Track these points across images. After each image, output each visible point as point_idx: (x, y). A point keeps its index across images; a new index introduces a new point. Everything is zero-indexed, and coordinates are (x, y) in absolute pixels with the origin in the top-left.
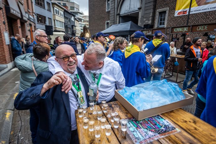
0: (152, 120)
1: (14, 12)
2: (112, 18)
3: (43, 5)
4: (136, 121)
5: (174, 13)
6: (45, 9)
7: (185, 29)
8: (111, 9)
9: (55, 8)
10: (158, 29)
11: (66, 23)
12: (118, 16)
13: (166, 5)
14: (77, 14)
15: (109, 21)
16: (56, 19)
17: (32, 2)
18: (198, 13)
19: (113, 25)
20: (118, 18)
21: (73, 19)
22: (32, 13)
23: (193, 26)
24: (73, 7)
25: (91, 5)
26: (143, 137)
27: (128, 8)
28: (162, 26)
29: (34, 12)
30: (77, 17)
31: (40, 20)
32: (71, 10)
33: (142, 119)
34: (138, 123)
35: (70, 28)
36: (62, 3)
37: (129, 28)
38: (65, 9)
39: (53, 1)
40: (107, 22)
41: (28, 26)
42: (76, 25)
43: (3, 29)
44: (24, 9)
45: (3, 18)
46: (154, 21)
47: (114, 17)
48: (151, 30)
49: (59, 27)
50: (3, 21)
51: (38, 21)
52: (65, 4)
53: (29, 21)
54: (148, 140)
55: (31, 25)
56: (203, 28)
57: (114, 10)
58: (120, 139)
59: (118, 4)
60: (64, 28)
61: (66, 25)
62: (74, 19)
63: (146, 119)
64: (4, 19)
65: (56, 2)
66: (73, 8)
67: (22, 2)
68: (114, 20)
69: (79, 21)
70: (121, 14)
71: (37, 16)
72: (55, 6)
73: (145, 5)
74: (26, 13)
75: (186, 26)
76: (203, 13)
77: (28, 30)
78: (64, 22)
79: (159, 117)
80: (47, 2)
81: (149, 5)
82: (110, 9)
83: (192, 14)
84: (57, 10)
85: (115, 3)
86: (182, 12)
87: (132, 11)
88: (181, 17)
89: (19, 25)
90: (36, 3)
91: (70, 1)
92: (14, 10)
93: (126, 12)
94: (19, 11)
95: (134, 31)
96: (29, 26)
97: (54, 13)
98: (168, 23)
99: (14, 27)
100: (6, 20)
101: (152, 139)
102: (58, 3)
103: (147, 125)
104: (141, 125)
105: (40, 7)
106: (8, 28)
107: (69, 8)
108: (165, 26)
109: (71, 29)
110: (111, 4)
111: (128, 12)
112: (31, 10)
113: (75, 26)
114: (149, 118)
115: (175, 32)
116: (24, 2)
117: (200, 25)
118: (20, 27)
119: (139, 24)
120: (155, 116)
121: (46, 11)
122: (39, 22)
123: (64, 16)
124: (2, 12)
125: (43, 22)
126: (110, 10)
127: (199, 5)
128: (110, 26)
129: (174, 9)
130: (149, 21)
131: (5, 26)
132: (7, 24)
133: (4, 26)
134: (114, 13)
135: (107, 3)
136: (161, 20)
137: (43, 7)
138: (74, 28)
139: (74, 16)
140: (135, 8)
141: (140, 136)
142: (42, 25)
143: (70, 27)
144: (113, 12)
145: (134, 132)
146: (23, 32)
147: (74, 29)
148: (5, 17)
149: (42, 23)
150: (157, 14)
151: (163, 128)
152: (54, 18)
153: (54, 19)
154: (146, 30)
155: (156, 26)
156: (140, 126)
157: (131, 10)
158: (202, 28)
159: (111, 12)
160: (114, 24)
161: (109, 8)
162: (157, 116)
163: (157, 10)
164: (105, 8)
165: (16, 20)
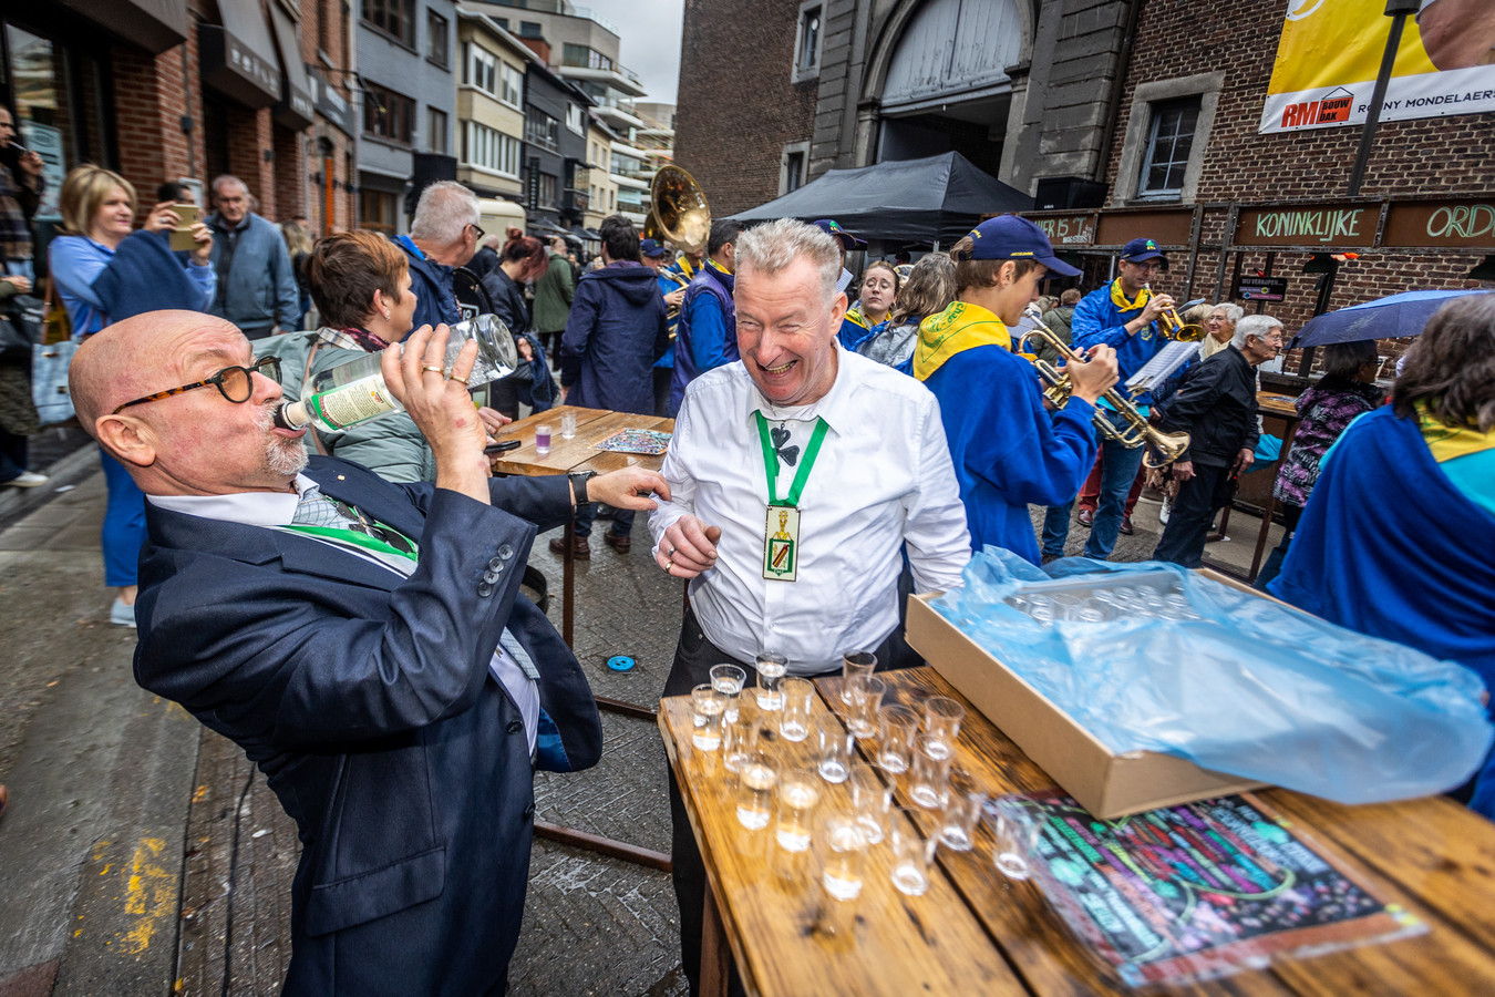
0: (1196, 822)
1: (247, 62)
2: (823, 125)
3: (405, 31)
4: (1086, 820)
5: (1257, 114)
6: (416, 55)
7: (1339, 223)
8: (822, 69)
9: (476, 52)
10: (1138, 211)
11: (533, 142)
12: (867, 116)
13: (1207, 56)
14: (603, 93)
15: (804, 146)
16: (477, 117)
17: (345, 10)
18: (1436, 120)
19: (831, 172)
20: (865, 130)
21: (573, 121)
22: (340, 75)
23: (1396, 205)
24: (580, 47)
25: (697, 38)
26: (1161, 938)
27: (941, 64)
28: (1165, 194)
29: (353, 68)
30: (602, 110)
31: (381, 120)
32: (568, 63)
33: (1126, 813)
34: (1106, 836)
35: (555, 177)
36: (516, 17)
37: (942, 194)
38: (534, 55)
39: (465, 9)
40: (790, 149)
41: (314, 155)
42: (590, 161)
43: (177, 160)
44: (302, 50)
45: (182, 94)
46: (1109, 158)
47: (842, 119)
48: (1091, 215)
49: (487, 169)
50: (182, 112)
51: (368, 126)
52: (537, 26)
53: (320, 123)
54: (1196, 959)
55: (327, 146)
56: (1472, 223)
57: (847, 76)
58: (997, 928)
59: (875, 36)
60: (516, 177)
61: (529, 154)
62: (582, 124)
63: (1153, 813)
64: (187, 101)
65: (484, 12)
66: (577, 53)
67: (295, 5)
68: (839, 141)
69: (609, 138)
70: (885, 102)
71: (367, 96)
72: (479, 38)
73: (1056, 50)
74: (308, 70)
75: (1345, 206)
76: (1471, 117)
77: (311, 178)
78: (520, 135)
79: (1247, 813)
80: (432, 13)
81: (1084, 52)
82: (817, 66)
83: (1390, 125)
84: (489, 61)
85: (853, 28)
86: (1314, 105)
87: (966, 86)
88: (1304, 138)
89: (265, 144)
90: (365, 14)
91: (567, 13)
92: (244, 51)
93: (925, 90)
94: (271, 60)
95: (974, 220)
96: (320, 152)
97: (465, 80)
98: (1208, 174)
99: (232, 155)
100: (199, 112)
101: (1230, 959)
102: (492, 18)
103: (1169, 858)
104: (1129, 851)
105: (384, 43)
106: (202, 157)
107: (557, 53)
108: (1189, 195)
109: (561, 181)
110: (827, 36)
111: (940, 91)
112: (338, 53)
113: (587, 167)
114: (1173, 809)
115: (1263, 240)
116: (303, 4)
117: (1452, 202)
118: (267, 153)
119: (1008, 172)
120: (1216, 801)
121: (421, 64)
122: (377, 128)
123: (525, 102)
124: (178, 62)
125: (397, 131)
126: (816, 71)
127: (1443, 64)
128: (811, 178)
129: (1261, 83)
130: (1081, 156)
131: (191, 143)
132: (198, 131)
133: (184, 143)
134: (845, 93)
135: (799, 27)
136: (1162, 153)
137: (405, 42)
138: (578, 175)
139: (585, 103)
140: (983, 64)
141: (1137, 927)
142: (392, 148)
143: (556, 168)
144: (839, 86)
145: (1083, 890)
146: (283, 188)
147: (578, 186)
148: (194, 89)
149: (392, 136)
150: (1138, 109)
151: (1286, 892)
152: (460, 109)
153: (465, 117)
154: (1057, 217)
155: (1121, 194)
156: (1124, 857)
157: (958, 80)
158: (1465, 226)
159: (822, 90)
160: (836, 167)
161: (812, 62)
162: (1230, 804)
163: (1141, 87)
164: (789, 62)
165: (250, 115)
